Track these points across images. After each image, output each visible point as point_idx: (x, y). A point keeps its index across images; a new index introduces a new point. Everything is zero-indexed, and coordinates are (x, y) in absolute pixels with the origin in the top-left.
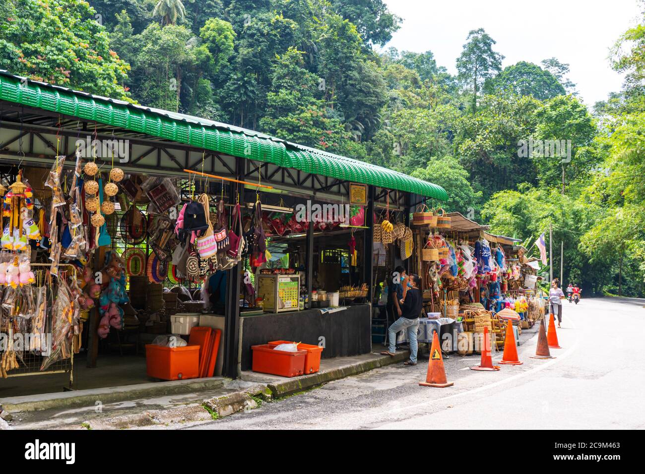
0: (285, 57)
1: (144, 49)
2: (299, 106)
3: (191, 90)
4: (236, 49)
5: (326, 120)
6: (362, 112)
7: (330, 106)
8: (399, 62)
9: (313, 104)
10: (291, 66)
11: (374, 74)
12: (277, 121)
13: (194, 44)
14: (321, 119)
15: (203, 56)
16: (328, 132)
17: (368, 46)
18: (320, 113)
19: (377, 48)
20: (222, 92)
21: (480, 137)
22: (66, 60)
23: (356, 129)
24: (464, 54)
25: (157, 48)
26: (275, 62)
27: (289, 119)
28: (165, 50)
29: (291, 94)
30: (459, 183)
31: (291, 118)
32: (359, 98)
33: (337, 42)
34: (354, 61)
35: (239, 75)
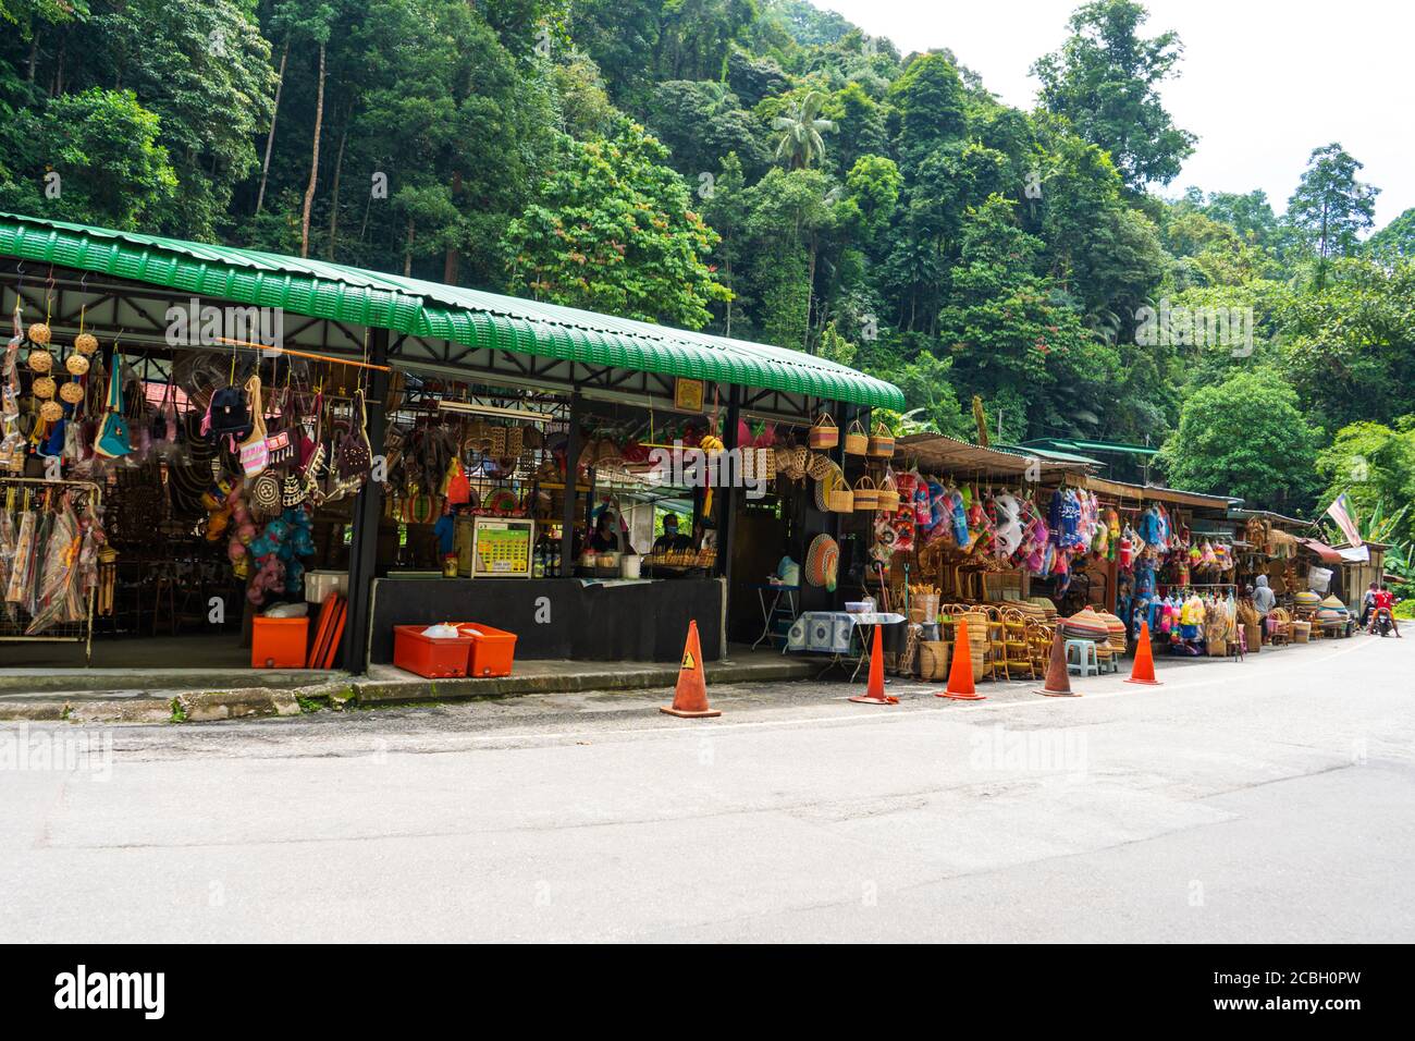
0: (984, 210)
1: (759, 208)
2: (1005, 288)
3: (834, 268)
4: (904, 199)
5: (1050, 310)
6: (1116, 295)
7: (1061, 287)
8: (1203, 211)
9: (1029, 283)
10: (994, 224)
11: (1139, 231)
12: (965, 312)
13: (836, 197)
14: (1041, 307)
15: (849, 215)
16: (1052, 329)
17: (1138, 186)
18: (1039, 299)
19: (1154, 189)
20: (882, 270)
21: (1325, 332)
22: (619, 229)
23: (1108, 323)
24: (1302, 190)
25: (777, 205)
26: (968, 219)
27: (986, 308)
28: (790, 209)
29: (990, 268)
30: (1278, 412)
31: (990, 308)
32: (1112, 272)
33: (1074, 181)
34: (1104, 211)
35: (910, 242)
